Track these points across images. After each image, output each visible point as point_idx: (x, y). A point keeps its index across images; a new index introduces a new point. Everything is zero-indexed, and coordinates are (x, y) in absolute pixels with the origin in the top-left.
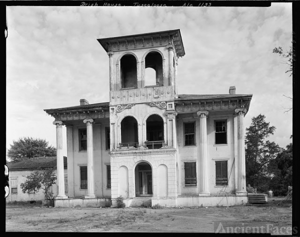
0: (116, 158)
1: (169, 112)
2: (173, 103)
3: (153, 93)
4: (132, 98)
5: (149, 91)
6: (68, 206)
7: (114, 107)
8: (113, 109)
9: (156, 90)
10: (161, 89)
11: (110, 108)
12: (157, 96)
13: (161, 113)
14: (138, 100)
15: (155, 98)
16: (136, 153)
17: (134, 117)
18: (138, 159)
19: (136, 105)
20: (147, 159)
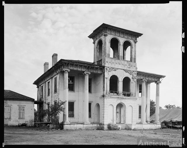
0: (107, 99)
1: (134, 77)
2: (136, 73)
3: (128, 65)
4: (117, 65)
5: (126, 63)
6: (73, 129)
7: (108, 68)
8: (107, 69)
9: (129, 63)
10: (131, 63)
11: (105, 68)
12: (129, 67)
13: (130, 77)
14: (120, 67)
15: (128, 68)
16: (118, 98)
17: (117, 76)
18: (119, 102)
19: (119, 70)
20: (123, 101)
